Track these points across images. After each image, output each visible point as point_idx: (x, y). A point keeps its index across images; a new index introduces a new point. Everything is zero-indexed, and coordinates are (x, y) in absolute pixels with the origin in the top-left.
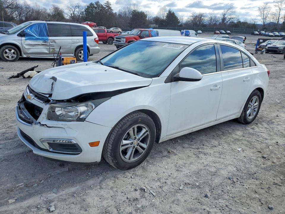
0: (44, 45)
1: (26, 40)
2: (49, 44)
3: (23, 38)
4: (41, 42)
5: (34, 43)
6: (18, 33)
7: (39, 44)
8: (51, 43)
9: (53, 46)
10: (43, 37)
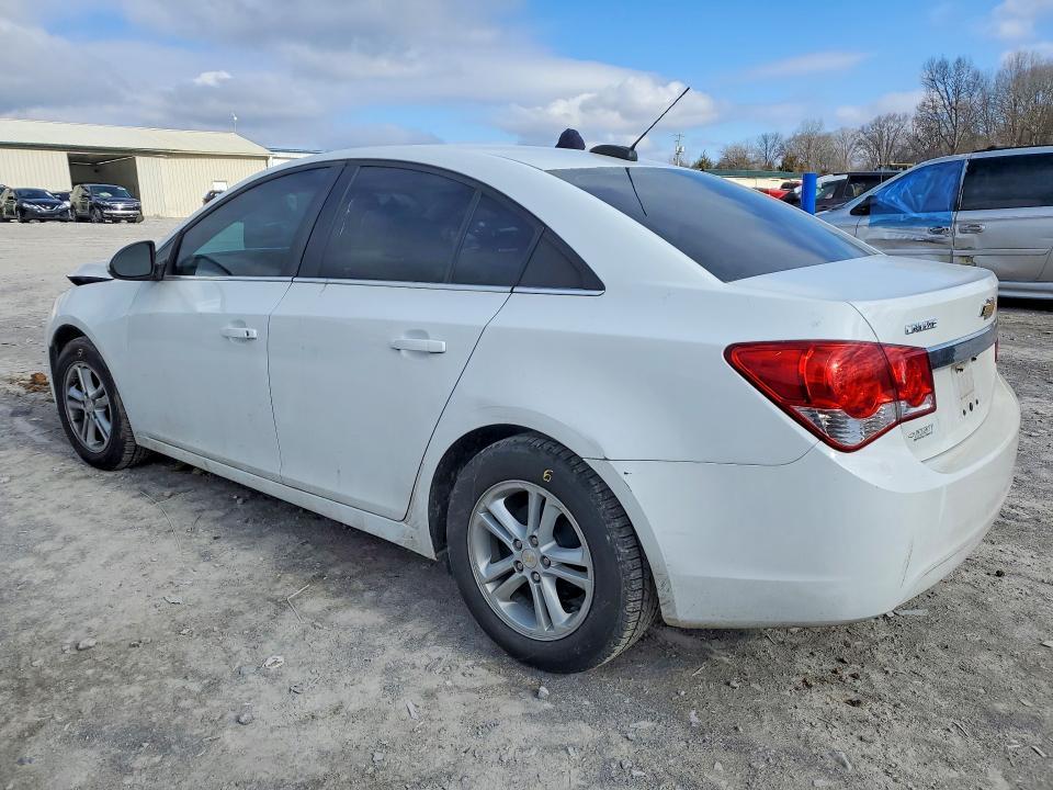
0: (932, 241)
1: (871, 225)
2: (950, 239)
3: (866, 220)
4: (924, 232)
5: (899, 237)
6: (854, 206)
7: (914, 240)
8: (959, 235)
9: (969, 248)
10: (933, 214)
